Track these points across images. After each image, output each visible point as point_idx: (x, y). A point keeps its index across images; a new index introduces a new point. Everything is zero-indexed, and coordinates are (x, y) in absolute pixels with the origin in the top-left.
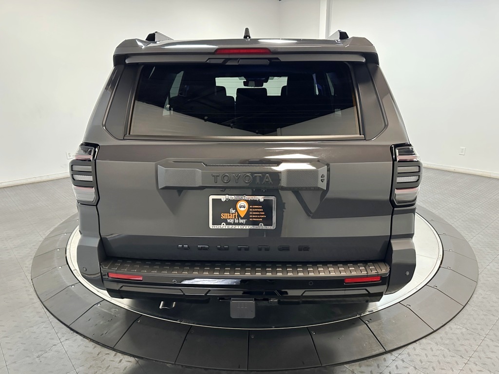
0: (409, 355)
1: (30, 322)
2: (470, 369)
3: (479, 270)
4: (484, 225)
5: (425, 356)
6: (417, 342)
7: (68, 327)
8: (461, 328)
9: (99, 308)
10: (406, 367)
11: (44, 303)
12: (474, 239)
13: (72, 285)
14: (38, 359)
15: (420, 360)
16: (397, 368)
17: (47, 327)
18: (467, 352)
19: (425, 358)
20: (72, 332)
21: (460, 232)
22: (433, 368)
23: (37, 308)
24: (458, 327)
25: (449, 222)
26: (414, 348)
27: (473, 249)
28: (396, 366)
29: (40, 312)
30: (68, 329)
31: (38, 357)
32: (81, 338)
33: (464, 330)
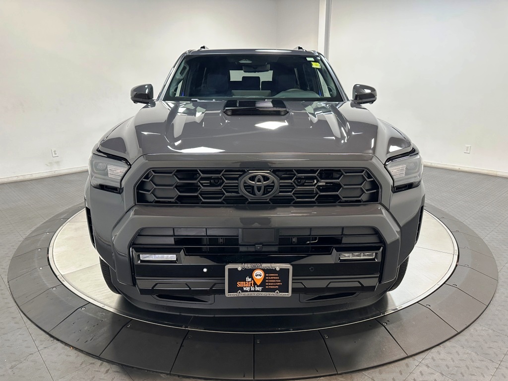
0: (434, 360)
1: (4, 328)
2: (503, 375)
3: (498, 268)
4: (497, 222)
5: (451, 361)
6: (441, 345)
7: (48, 333)
8: (487, 329)
9: (84, 312)
10: (432, 373)
11: (21, 307)
12: (489, 236)
13: (53, 288)
14: (11, 370)
15: (447, 365)
16: (422, 375)
17: (23, 334)
18: (497, 355)
19: (452, 363)
20: (52, 339)
21: (474, 229)
22: (461, 373)
23: (13, 313)
24: (484, 328)
25: (460, 219)
26: (438, 351)
27: (489, 247)
28: (421, 372)
29: (15, 318)
30: (48, 336)
31: (12, 368)
32: (63, 345)
33: (490, 331)
